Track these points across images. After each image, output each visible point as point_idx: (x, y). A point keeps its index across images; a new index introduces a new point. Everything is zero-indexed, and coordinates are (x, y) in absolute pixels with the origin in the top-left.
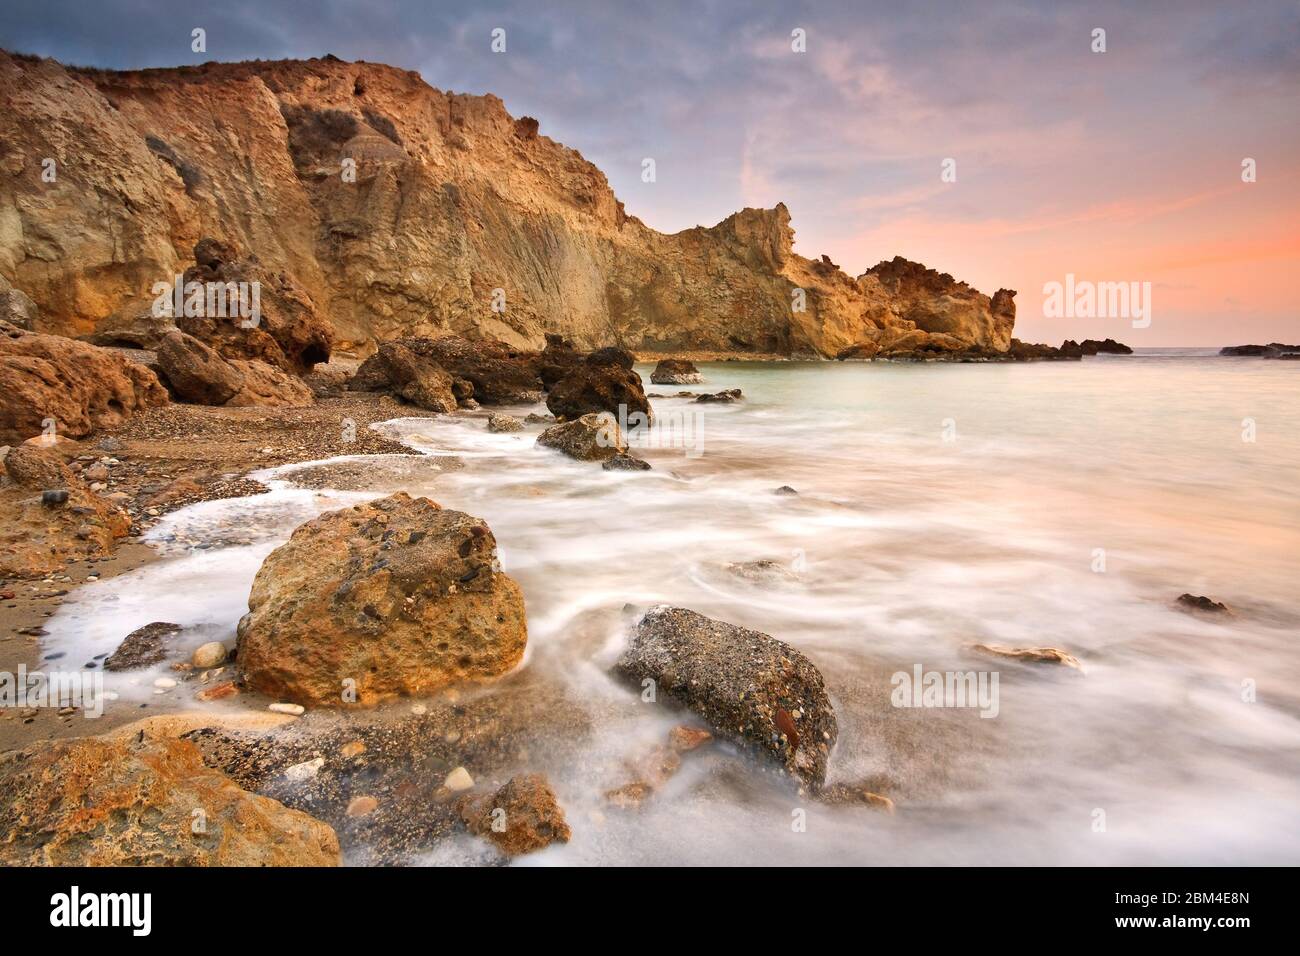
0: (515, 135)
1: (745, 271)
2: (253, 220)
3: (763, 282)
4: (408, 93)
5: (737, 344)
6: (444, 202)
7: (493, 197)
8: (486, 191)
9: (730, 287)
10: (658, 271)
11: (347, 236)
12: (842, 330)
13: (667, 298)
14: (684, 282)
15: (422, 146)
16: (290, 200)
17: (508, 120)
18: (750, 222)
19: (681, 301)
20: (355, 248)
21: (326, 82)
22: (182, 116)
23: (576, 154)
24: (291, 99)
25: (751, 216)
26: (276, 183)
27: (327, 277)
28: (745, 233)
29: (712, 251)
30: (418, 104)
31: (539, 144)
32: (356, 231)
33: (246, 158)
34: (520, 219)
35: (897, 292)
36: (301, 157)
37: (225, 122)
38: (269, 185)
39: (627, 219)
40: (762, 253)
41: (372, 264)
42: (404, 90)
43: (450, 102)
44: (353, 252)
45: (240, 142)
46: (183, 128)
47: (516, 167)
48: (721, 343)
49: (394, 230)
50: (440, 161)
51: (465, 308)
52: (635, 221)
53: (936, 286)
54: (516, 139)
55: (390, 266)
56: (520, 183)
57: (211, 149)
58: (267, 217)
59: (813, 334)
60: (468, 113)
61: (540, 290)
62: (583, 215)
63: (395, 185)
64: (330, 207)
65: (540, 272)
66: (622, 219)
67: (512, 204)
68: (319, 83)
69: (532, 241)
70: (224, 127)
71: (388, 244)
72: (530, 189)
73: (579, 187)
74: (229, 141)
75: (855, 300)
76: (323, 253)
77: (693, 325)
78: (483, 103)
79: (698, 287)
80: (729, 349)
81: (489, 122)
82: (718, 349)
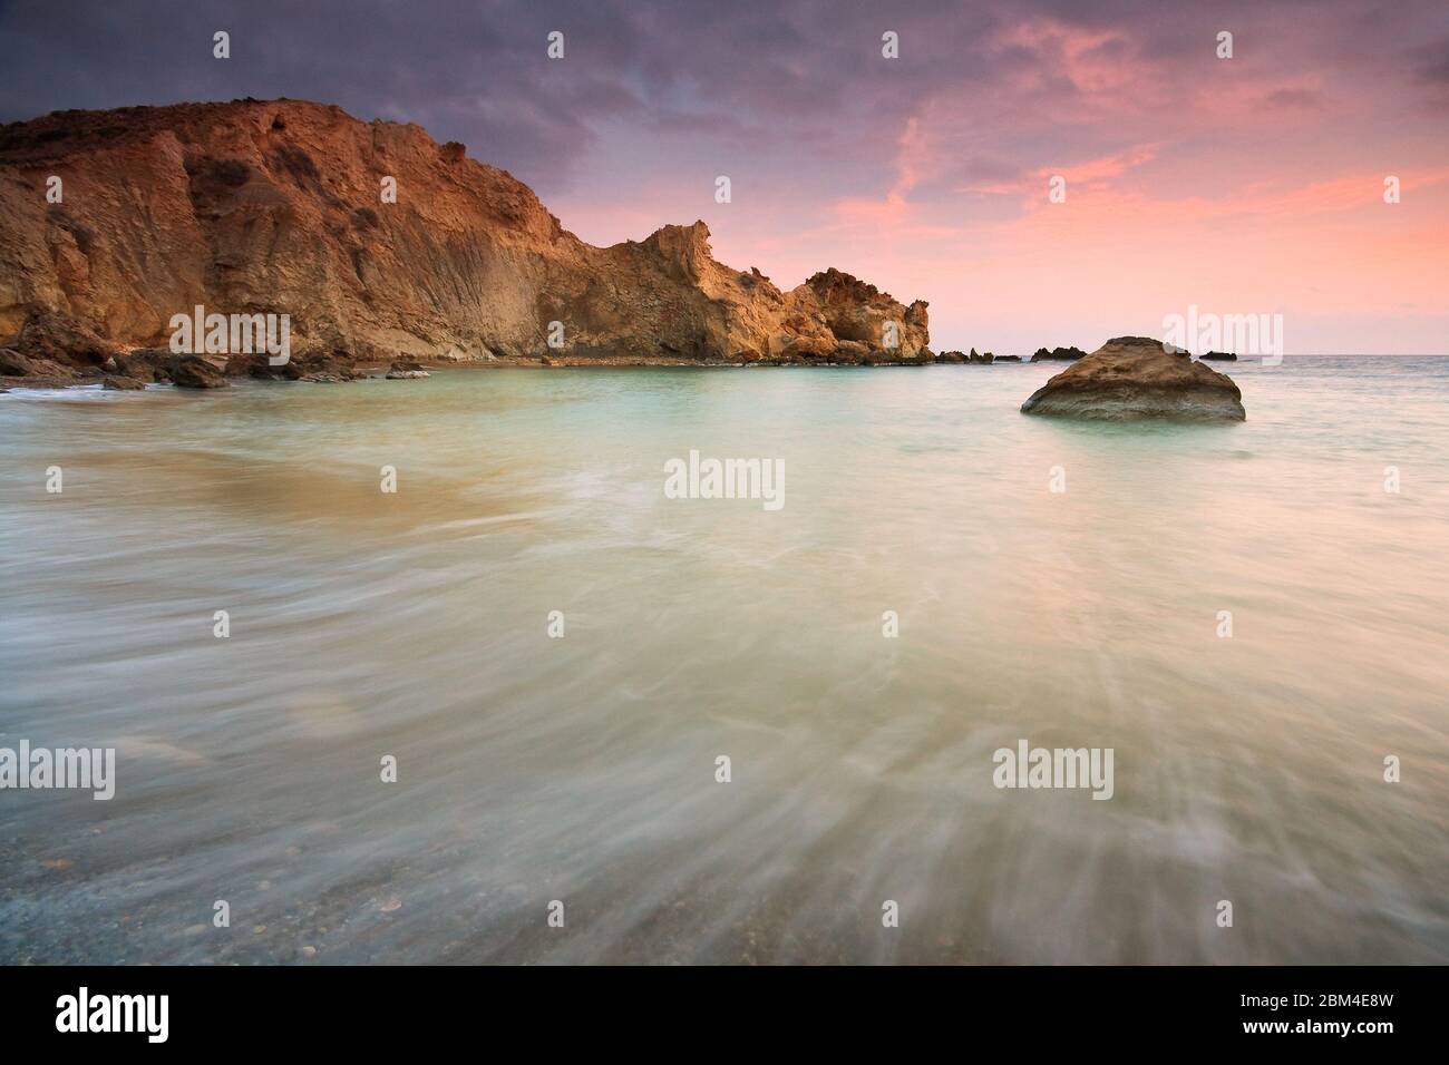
0: (441, 159)
1: (670, 283)
2: (148, 257)
3: (684, 293)
4: (329, 125)
5: (667, 350)
6: (312, 238)
7: (414, 217)
8: (408, 212)
9: (658, 297)
10: (593, 281)
11: (228, 267)
12: (746, 337)
13: (602, 309)
14: (618, 293)
15: (342, 174)
16: (184, 239)
17: (432, 146)
18: (671, 238)
19: (615, 310)
20: (234, 276)
21: (233, 131)
22: (93, 180)
23: (506, 174)
24: (198, 149)
25: (671, 233)
26: (173, 225)
27: (213, 298)
28: (668, 247)
29: (642, 264)
30: (340, 135)
31: (466, 166)
32: (234, 263)
33: (147, 207)
34: (444, 238)
35: (827, 301)
36: (201, 201)
37: (130, 180)
38: (166, 228)
39: (562, 233)
40: (680, 266)
41: (249, 289)
42: (326, 122)
43: (374, 130)
44: (233, 280)
45: (142, 195)
46: (93, 189)
47: (441, 189)
48: (652, 349)
49: (267, 261)
50: (361, 187)
51: (331, 322)
52: (571, 236)
53: (862, 296)
54: (440, 163)
55: (263, 290)
56: (445, 203)
57: (116, 203)
58: (161, 254)
59: (721, 341)
60: (391, 140)
61: (456, 301)
62: (513, 232)
63: (271, 226)
64: (220, 243)
65: (459, 285)
66: (557, 232)
67: (436, 224)
68: (226, 131)
69: (455, 257)
70: (128, 184)
71: (260, 273)
72: (455, 209)
73: (505, 206)
74: (132, 195)
75: (775, 310)
76: (210, 279)
77: (627, 332)
78: (405, 132)
79: (630, 297)
80: (659, 354)
81: (411, 149)
82: (648, 355)
